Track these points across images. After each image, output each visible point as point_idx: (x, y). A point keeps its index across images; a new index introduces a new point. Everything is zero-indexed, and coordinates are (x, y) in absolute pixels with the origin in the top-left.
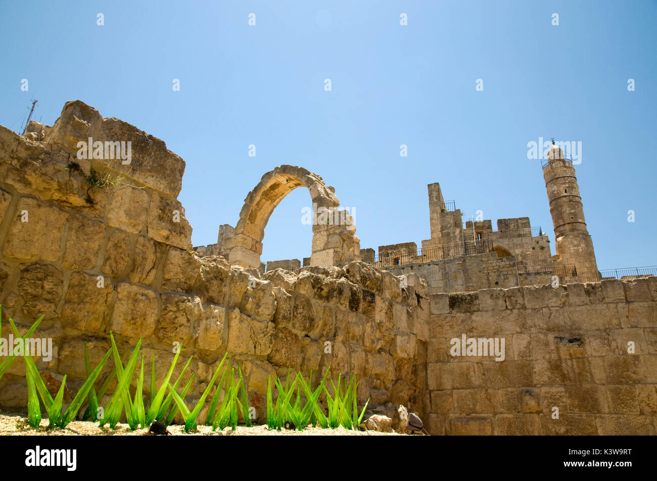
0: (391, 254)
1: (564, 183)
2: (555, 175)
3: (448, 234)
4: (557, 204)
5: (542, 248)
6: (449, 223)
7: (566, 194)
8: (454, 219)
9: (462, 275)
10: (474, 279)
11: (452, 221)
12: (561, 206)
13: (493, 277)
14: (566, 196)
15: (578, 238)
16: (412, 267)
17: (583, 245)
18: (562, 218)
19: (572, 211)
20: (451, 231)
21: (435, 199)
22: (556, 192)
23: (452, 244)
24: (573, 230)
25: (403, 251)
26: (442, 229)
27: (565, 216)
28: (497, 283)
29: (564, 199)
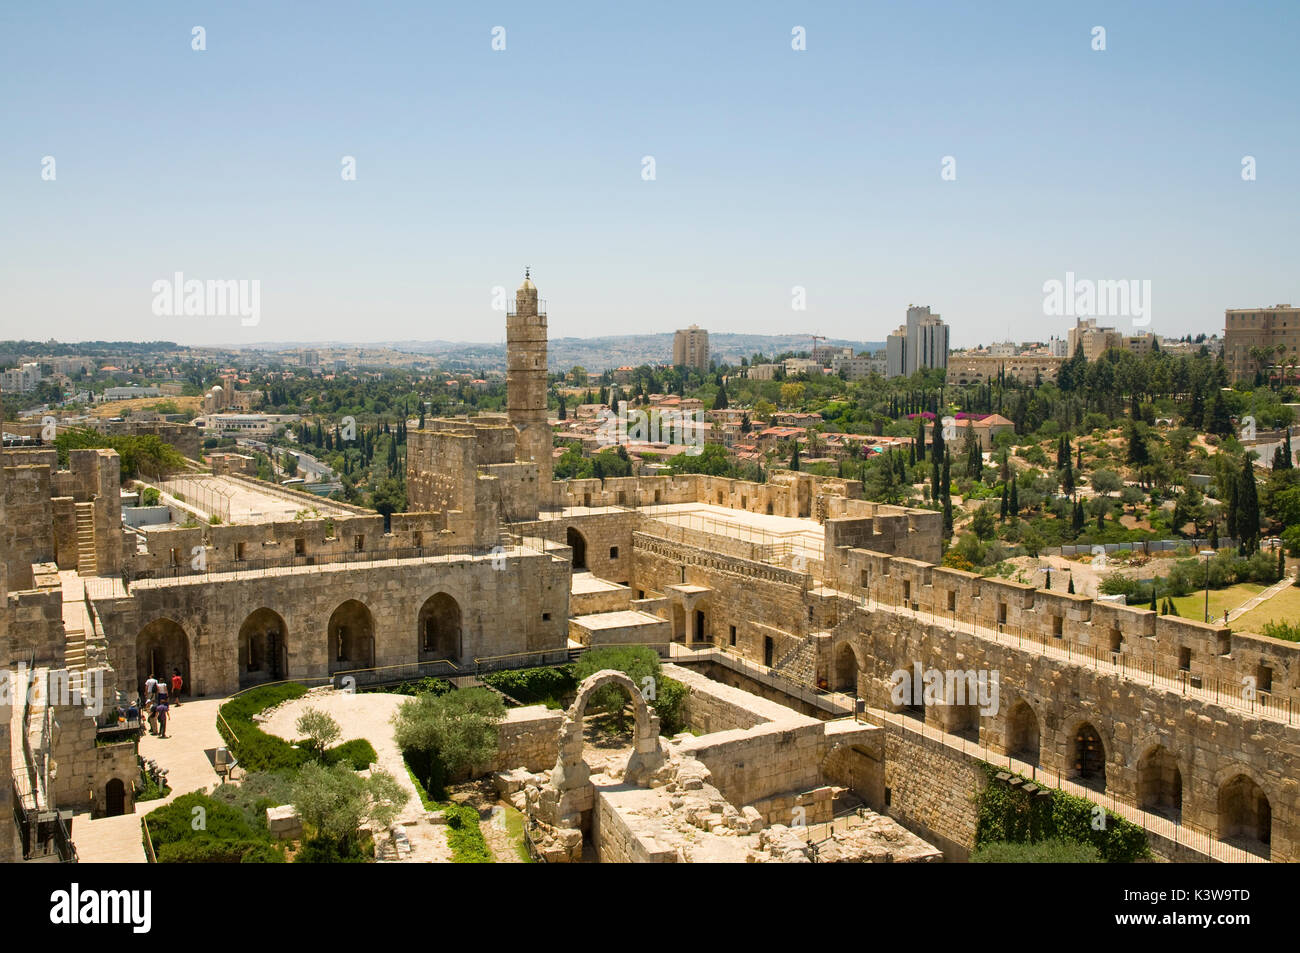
0: (411, 526)
1: (537, 351)
2: (528, 336)
3: (483, 508)
4: (522, 378)
5: (531, 479)
6: (486, 494)
7: (535, 367)
8: (492, 490)
9: (516, 578)
10: (528, 583)
11: (489, 493)
12: (528, 384)
13: (546, 581)
14: (535, 370)
15: (540, 432)
16: (462, 566)
17: (543, 441)
18: (526, 400)
19: (540, 393)
20: (487, 504)
21: (470, 460)
22: (524, 361)
23: (487, 522)
24: (536, 420)
25: (427, 526)
26: (477, 501)
27: (531, 399)
28: (549, 588)
29: (533, 374)
